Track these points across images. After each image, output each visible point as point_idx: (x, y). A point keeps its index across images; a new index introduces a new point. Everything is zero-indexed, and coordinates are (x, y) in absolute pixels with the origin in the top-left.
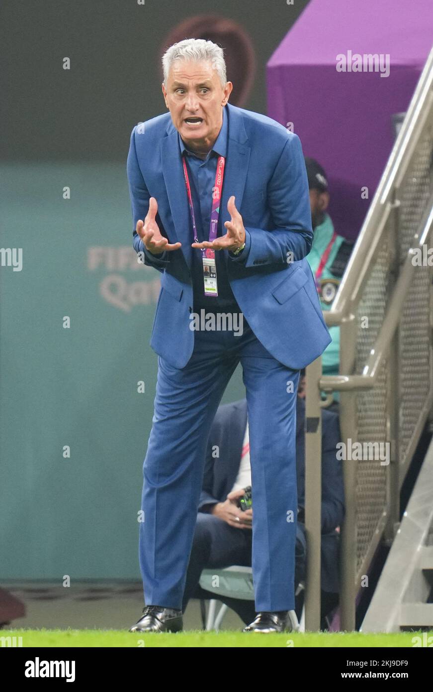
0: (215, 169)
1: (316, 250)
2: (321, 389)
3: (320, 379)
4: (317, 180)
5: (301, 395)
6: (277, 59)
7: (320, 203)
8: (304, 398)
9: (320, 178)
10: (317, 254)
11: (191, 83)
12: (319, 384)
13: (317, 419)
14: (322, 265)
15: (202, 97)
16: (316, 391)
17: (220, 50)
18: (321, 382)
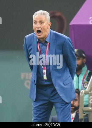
0: (46, 46)
1: (82, 74)
2: (83, 111)
3: (83, 108)
4: (83, 55)
5: (78, 112)
6: (73, 23)
7: (84, 61)
8: (79, 113)
9: (84, 55)
10: (83, 75)
11: (38, 21)
12: (83, 110)
13: (82, 119)
14: (84, 78)
15: (41, 24)
16: (82, 111)
17: (49, 14)
18: (84, 109)
